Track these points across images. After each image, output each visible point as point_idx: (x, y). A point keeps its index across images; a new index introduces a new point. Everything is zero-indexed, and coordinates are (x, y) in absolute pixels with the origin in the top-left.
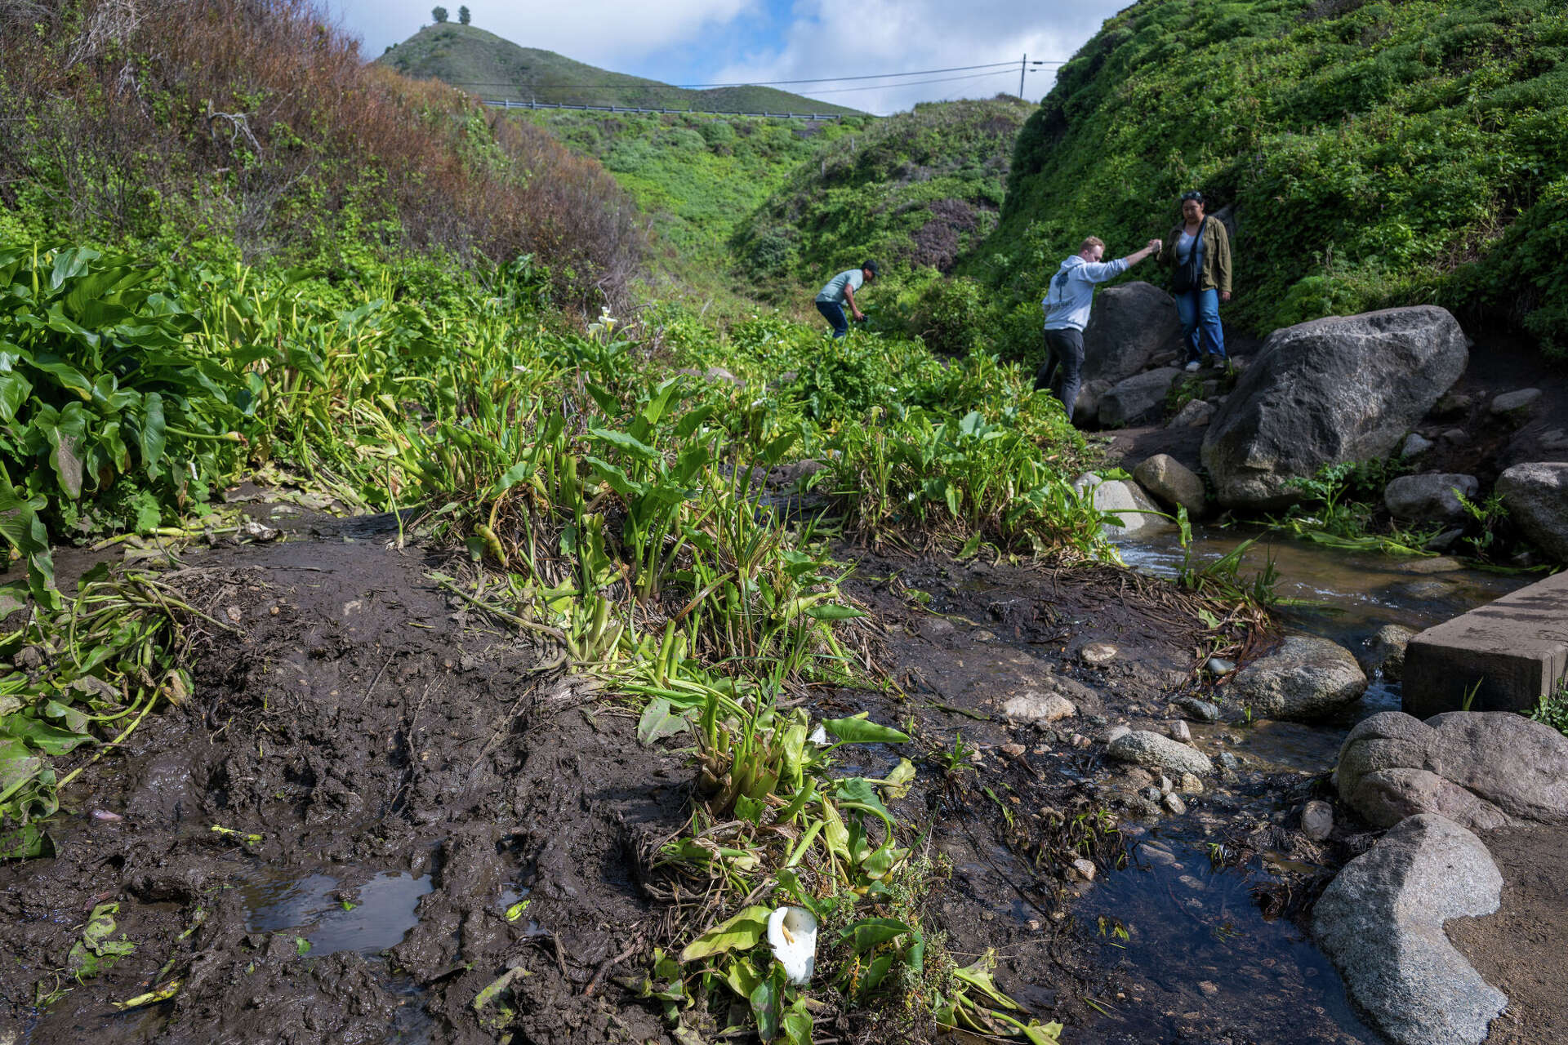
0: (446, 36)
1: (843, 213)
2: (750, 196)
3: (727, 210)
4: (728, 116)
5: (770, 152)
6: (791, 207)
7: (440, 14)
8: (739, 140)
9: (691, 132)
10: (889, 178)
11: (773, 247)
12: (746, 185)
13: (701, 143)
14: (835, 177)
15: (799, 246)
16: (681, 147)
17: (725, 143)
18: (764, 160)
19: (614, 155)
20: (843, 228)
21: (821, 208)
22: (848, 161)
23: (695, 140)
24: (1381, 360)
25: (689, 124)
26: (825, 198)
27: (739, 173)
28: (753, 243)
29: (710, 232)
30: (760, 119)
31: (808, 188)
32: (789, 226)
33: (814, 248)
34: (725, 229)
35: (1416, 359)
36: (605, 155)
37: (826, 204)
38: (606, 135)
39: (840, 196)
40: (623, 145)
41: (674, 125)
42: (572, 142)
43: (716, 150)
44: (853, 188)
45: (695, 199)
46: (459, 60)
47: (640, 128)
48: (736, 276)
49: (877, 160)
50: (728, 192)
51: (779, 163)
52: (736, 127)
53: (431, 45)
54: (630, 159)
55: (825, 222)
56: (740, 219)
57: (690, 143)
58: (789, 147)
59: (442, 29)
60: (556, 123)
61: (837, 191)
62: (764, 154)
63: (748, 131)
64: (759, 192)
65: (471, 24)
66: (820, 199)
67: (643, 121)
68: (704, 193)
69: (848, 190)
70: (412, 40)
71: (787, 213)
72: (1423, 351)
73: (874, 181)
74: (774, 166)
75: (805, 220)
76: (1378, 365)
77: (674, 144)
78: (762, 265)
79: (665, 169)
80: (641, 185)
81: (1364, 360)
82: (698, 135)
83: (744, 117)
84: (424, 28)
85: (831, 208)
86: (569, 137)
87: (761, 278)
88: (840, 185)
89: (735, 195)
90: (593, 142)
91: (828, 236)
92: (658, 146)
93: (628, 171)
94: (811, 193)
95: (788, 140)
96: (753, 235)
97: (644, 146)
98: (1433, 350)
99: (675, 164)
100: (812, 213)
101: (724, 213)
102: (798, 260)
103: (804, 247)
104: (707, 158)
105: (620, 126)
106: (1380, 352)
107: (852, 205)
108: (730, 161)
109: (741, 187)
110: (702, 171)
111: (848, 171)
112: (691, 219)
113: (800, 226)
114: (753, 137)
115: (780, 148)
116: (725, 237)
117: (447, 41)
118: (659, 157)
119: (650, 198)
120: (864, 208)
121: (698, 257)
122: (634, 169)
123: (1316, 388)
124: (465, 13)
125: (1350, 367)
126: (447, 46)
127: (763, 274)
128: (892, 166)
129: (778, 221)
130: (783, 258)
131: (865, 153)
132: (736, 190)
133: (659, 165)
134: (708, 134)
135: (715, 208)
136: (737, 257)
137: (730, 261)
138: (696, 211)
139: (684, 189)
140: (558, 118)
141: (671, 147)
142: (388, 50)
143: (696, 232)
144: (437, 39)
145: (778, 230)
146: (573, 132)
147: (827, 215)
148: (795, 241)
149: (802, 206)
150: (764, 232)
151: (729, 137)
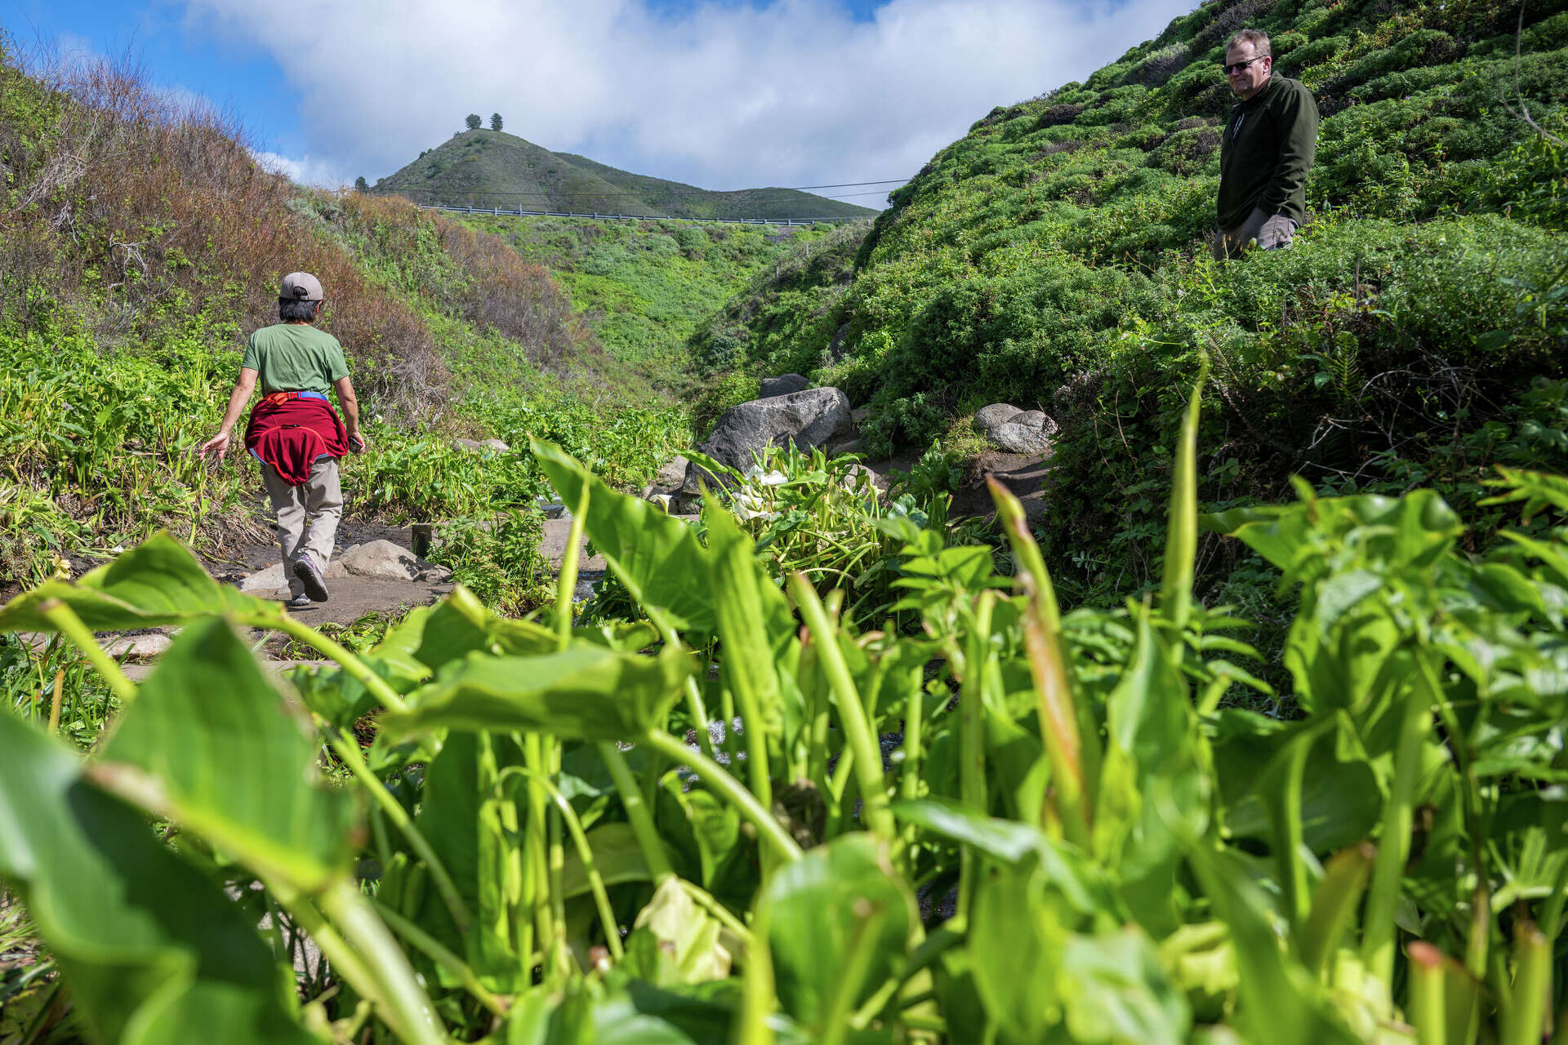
0: (478, 141)
1: (789, 315)
2: (715, 298)
3: (690, 310)
4: (704, 223)
5: (739, 256)
6: (745, 308)
7: (473, 121)
8: (711, 245)
9: (668, 238)
10: (834, 282)
11: (724, 345)
12: (713, 288)
13: (675, 248)
14: (788, 281)
15: (747, 345)
16: (655, 252)
17: (698, 248)
18: (733, 264)
19: (590, 259)
20: (787, 329)
21: (772, 309)
22: (800, 265)
23: (669, 245)
24: (778, 423)
25: (665, 230)
26: (775, 301)
27: (708, 276)
28: (708, 342)
29: (672, 331)
30: (733, 225)
31: (763, 291)
32: (741, 327)
33: (760, 348)
34: (689, 328)
35: (800, 421)
36: (581, 259)
37: (777, 306)
38: (585, 240)
39: (791, 298)
40: (599, 250)
41: (650, 231)
42: (552, 247)
43: (688, 255)
44: (802, 291)
45: (662, 300)
46: (488, 165)
47: (617, 233)
48: (688, 373)
49: (825, 265)
50: (694, 294)
51: (747, 267)
52: (710, 233)
53: (464, 150)
54: (604, 263)
55: (773, 323)
56: (702, 319)
57: (664, 248)
58: (760, 252)
59: (475, 134)
60: (538, 229)
61: (788, 294)
62: (734, 258)
63: (721, 237)
64: (725, 294)
65: (504, 130)
66: (772, 301)
67: (621, 227)
68: (671, 295)
69: (798, 293)
70: (446, 145)
71: (742, 314)
72: (805, 417)
73: (820, 285)
74: (742, 269)
75: (756, 321)
76: (776, 426)
77: (648, 249)
78: (712, 363)
79: (637, 272)
80: (611, 287)
81: (765, 422)
82: (673, 241)
83: (720, 223)
84: (458, 134)
85: (779, 310)
86: (549, 242)
87: (709, 375)
88: (791, 289)
89: (701, 297)
90: (571, 247)
91: (773, 336)
92: (633, 251)
93: (601, 274)
94: (764, 296)
95: (759, 245)
96: (709, 335)
97: (620, 251)
98: (812, 417)
99: (647, 267)
100: (763, 315)
101: (688, 313)
102: (745, 358)
103: (752, 345)
104: (678, 262)
105: (598, 232)
106: (777, 416)
107: (797, 307)
108: (701, 264)
109: (707, 290)
110: (672, 274)
111: (800, 275)
112: (656, 319)
113: (751, 327)
114: (725, 242)
115: (751, 253)
116: (686, 335)
117: (478, 146)
118: (632, 261)
119: (619, 299)
120: (806, 310)
121: (657, 354)
122: (607, 272)
123: (730, 441)
124: (497, 121)
125: (755, 426)
126: (478, 151)
127: (712, 371)
128: (839, 271)
129: (733, 321)
130: (732, 356)
131: (817, 259)
132: (702, 292)
133: (631, 269)
134: (682, 239)
135: (680, 309)
136: (692, 355)
137: (686, 359)
138: (662, 312)
139: (653, 291)
140: (541, 225)
141: (645, 252)
142: (422, 155)
143: (659, 330)
144: (470, 145)
145: (731, 330)
146: (553, 237)
147: (774, 316)
148: (744, 340)
149: (756, 308)
150: (719, 333)
151: (703, 241)
